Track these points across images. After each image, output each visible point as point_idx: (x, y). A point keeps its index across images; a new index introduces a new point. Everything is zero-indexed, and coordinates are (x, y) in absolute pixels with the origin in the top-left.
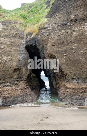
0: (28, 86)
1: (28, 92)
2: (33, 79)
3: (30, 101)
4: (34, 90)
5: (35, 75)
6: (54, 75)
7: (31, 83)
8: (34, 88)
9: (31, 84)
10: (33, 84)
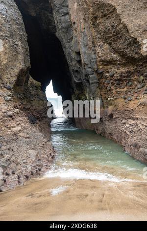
0: (21, 109)
1: (19, 128)
2: (33, 92)
3: (29, 167)
4: (37, 121)
5: (39, 83)
6: (99, 80)
7: (29, 102)
8: (38, 118)
9: (29, 106)
10: (34, 107)
